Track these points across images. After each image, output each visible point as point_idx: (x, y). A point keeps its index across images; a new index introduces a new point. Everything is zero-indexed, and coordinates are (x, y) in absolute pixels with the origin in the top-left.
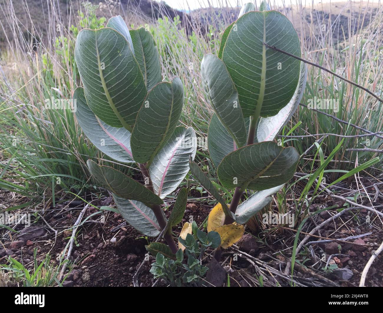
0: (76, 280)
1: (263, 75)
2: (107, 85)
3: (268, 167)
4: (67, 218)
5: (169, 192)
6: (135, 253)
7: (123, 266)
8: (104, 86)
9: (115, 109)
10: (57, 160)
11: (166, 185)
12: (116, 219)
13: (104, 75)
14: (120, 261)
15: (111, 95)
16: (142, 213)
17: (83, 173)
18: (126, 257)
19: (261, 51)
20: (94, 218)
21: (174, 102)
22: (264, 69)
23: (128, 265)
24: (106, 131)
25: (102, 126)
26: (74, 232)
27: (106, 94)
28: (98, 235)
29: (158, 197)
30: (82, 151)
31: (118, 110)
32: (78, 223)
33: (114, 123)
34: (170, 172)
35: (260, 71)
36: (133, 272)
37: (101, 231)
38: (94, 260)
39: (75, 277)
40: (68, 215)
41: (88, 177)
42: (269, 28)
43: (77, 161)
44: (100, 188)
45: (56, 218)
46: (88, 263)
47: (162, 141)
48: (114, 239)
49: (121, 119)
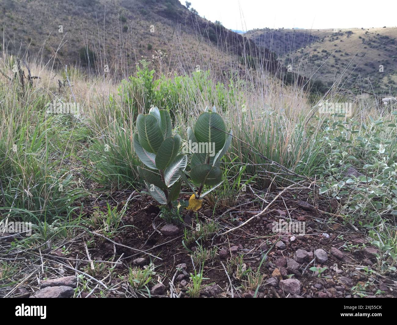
0: (127, 221)
1: (210, 137)
2: (148, 136)
3: (208, 174)
4: (123, 198)
5: (172, 185)
6: (155, 213)
7: (149, 217)
8: (147, 136)
9: (150, 146)
10: (119, 167)
11: (171, 181)
12: (148, 199)
13: (147, 132)
14: (147, 215)
15: (149, 140)
16: (160, 194)
17: (133, 175)
18: (150, 214)
19: (209, 127)
20: (138, 197)
21: (175, 144)
22: (210, 134)
23: (151, 217)
24: (147, 154)
25: (145, 151)
26: (127, 202)
27: (147, 139)
28: (139, 206)
29: (167, 187)
30: (134, 163)
31: (152, 146)
32: (129, 199)
33: (150, 151)
34: (174, 175)
35: (208, 135)
36: (153, 220)
37: (140, 204)
38: (136, 214)
39: (127, 220)
40: (124, 196)
41: (136, 177)
42: (212, 119)
43: (130, 168)
44: (141, 184)
45: (117, 197)
46: (133, 216)
47: (170, 161)
48: (146, 207)
49: (153, 150)
